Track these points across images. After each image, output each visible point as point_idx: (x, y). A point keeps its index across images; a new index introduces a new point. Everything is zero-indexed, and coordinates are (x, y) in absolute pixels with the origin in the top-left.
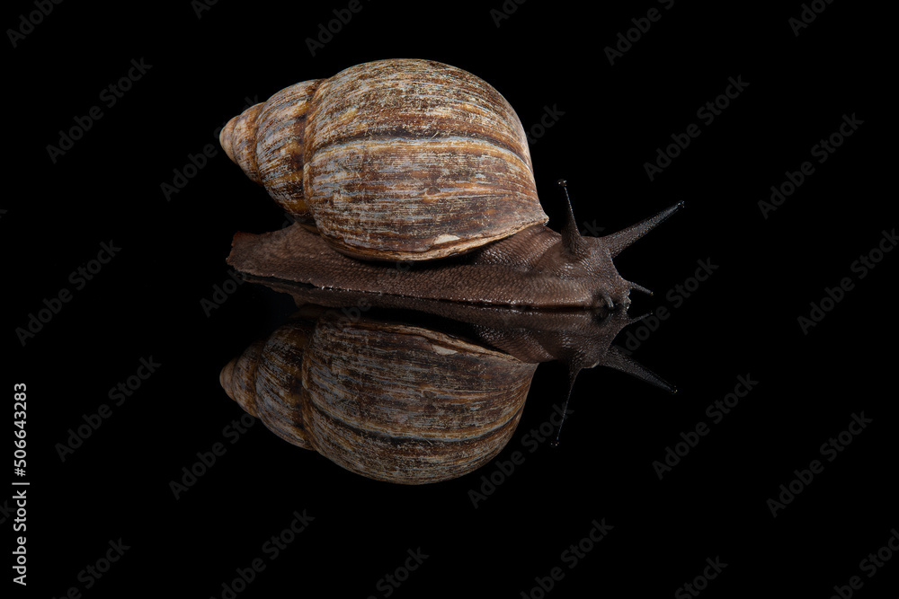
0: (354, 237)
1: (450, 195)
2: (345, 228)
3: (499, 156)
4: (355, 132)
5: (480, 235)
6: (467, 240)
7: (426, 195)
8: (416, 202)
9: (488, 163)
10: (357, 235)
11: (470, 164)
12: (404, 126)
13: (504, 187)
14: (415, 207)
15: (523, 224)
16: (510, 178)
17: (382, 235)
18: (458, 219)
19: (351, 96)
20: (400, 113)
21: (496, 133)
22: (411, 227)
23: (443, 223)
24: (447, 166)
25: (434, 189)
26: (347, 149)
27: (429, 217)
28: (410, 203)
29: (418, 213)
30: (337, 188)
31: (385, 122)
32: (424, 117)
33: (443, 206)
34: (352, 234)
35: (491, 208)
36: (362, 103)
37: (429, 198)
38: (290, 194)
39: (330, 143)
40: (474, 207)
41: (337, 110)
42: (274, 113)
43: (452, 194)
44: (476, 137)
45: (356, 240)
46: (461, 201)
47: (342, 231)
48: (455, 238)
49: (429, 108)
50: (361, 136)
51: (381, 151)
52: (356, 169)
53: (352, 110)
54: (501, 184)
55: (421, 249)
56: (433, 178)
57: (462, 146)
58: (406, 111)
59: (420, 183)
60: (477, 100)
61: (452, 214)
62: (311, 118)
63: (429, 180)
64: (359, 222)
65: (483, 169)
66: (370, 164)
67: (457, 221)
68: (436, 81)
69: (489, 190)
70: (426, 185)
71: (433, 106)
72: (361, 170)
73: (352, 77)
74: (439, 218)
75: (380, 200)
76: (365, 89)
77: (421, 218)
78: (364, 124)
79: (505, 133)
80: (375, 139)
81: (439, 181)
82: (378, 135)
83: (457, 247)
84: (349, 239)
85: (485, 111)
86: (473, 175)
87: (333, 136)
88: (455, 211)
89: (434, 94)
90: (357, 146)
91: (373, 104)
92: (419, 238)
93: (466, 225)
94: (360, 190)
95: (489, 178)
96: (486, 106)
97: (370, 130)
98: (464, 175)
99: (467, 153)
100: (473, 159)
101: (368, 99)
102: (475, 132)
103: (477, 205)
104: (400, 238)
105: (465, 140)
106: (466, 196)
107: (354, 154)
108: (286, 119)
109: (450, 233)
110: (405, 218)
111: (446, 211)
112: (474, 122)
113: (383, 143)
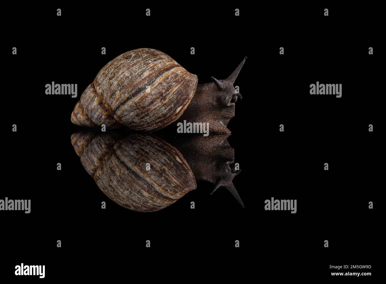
0: (150, 127)
1: (170, 96)
2: (144, 126)
3: (173, 73)
4: (125, 99)
5: (187, 100)
6: (185, 105)
7: (164, 102)
8: (162, 106)
9: (172, 78)
10: (150, 126)
11: (168, 83)
12: (140, 87)
13: (182, 81)
14: (163, 108)
15: (195, 86)
16: (180, 76)
17: (159, 122)
18: (178, 101)
19: (112, 88)
20: (135, 84)
21: (166, 66)
22: (167, 114)
23: (175, 106)
24: (163, 89)
25: (165, 98)
26: (127, 105)
27: (169, 107)
28: (161, 107)
29: (166, 109)
30: (133, 118)
31: (132, 90)
32: (143, 79)
33: (171, 101)
34: (148, 127)
35: (183, 90)
36: (119, 88)
37: (165, 102)
38: (114, 126)
39: (119, 106)
40: (180, 94)
41: (112, 95)
42: (89, 107)
43: (171, 96)
44: (162, 73)
45: (151, 128)
46: (175, 96)
47: (143, 128)
48: (181, 107)
49: (142, 76)
50: (128, 99)
51: (139, 99)
52: (135, 109)
53: (118, 93)
54: (180, 80)
55: (174, 117)
56: (162, 96)
57: (161, 80)
58: (136, 82)
59: (159, 100)
60: (151, 60)
61: (175, 101)
62: (104, 102)
63: (161, 97)
64: (148, 123)
65: (173, 81)
66: (139, 106)
67: (178, 102)
68: (135, 64)
69: (179, 86)
70: (161, 99)
71: (142, 74)
72: (138, 108)
73: (106, 80)
74: (172, 105)
75: (151, 113)
76: (115, 83)
77: (167, 109)
78: (126, 95)
79: (167, 64)
80: (134, 97)
81: (164, 95)
82: (134, 95)
83: (184, 109)
84: (148, 129)
85: (156, 62)
86: (171, 85)
87: (119, 104)
88: (175, 100)
89: (138, 70)
90: (130, 103)
91: (123, 86)
92: (171, 115)
93: (181, 101)
94: (142, 114)
95: (176, 82)
96: (155, 60)
97: (130, 95)
98: (169, 87)
99: (164, 80)
100: (168, 81)
101: (120, 86)
102: (161, 72)
103: (179, 93)
104: (165, 119)
105: (160, 77)
106: (175, 93)
107: (131, 105)
108: (96, 107)
109: (179, 107)
110: (163, 113)
111: (173, 102)
112: (157, 69)
113: (138, 97)
